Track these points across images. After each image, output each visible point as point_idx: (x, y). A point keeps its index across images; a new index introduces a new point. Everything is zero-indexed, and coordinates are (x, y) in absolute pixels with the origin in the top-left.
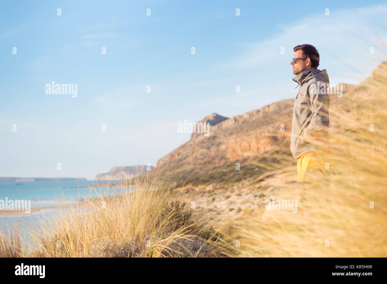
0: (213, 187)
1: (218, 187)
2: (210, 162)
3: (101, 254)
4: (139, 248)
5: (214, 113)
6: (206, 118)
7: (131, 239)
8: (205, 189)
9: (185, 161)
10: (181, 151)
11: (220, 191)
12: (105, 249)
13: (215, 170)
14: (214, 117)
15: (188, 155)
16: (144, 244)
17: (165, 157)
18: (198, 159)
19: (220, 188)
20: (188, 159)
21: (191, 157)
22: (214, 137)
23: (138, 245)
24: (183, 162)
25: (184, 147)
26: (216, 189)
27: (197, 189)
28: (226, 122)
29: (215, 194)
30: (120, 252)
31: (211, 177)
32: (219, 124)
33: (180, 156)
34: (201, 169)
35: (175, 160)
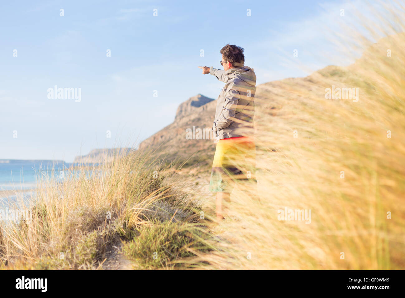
0: (197, 170)
1: (202, 171)
2: (194, 145)
3: (79, 218)
4: (117, 213)
5: (199, 94)
6: (190, 99)
7: (109, 205)
8: (188, 172)
9: (168, 144)
10: (164, 133)
11: (204, 175)
12: (83, 214)
13: (200, 153)
14: (199, 98)
15: (171, 137)
16: (122, 209)
17: (147, 139)
18: (181, 142)
19: (205, 172)
20: (171, 141)
21: (175, 140)
22: (199, 119)
23: (115, 210)
24: (165, 145)
25: (167, 129)
26: (200, 172)
27: (180, 173)
28: (212, 103)
29: (199, 178)
30: (97, 216)
31: (195, 161)
32: (205, 106)
33: (163, 138)
34: (185, 152)
35: (158, 143)
